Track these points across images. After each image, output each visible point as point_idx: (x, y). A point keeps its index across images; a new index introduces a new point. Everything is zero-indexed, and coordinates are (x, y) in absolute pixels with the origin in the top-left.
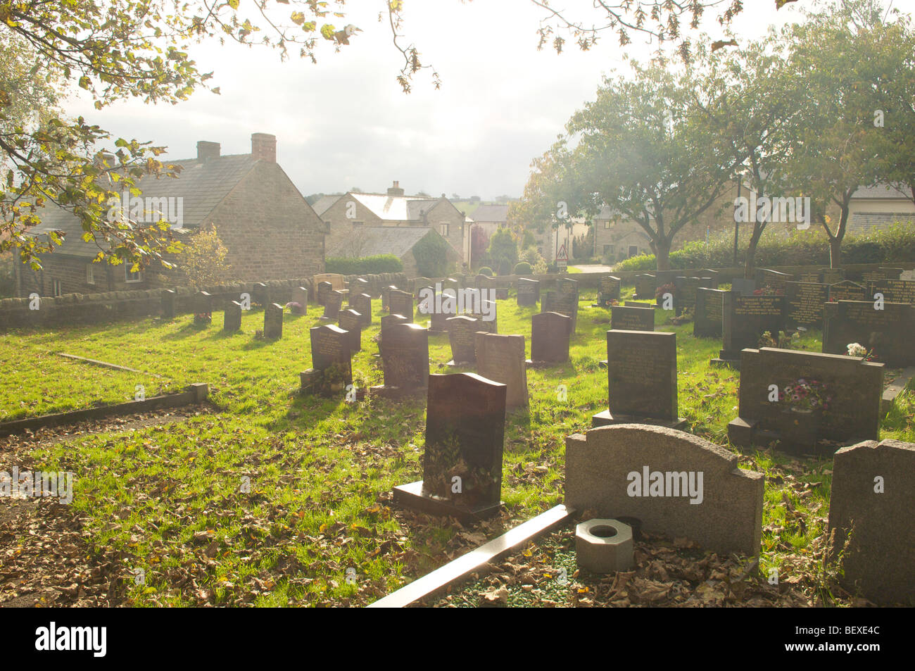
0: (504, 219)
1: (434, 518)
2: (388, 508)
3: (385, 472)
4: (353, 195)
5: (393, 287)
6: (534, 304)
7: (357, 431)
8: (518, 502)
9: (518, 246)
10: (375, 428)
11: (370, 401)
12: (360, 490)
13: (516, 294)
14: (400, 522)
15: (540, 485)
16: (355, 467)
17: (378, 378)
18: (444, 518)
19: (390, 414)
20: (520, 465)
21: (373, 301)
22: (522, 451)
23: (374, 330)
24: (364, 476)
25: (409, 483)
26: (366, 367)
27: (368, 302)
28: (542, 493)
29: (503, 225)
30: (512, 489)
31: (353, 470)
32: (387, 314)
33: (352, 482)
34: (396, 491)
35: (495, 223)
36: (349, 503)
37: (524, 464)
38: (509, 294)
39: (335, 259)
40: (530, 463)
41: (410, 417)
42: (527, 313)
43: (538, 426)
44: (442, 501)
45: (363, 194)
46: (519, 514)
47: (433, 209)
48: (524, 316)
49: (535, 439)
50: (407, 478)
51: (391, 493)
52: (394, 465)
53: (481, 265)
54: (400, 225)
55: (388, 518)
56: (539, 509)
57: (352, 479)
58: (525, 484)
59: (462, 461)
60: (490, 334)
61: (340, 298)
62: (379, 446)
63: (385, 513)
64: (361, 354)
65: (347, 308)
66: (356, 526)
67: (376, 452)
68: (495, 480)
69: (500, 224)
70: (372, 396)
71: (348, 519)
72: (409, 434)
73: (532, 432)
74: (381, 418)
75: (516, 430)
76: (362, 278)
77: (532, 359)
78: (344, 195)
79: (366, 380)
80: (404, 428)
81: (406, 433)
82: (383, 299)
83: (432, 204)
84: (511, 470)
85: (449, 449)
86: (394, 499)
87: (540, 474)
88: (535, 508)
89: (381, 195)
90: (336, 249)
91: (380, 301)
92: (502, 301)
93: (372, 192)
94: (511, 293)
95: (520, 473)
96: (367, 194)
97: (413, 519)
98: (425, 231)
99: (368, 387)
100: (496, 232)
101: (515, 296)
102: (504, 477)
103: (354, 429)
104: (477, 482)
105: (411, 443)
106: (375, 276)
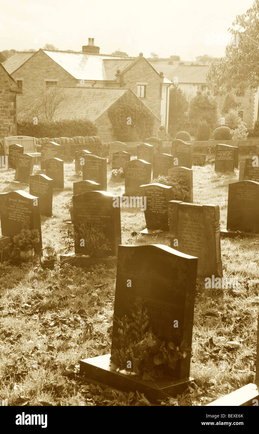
0: (203, 80)
1: (121, 394)
2: (74, 382)
3: (73, 345)
4: (46, 52)
5: (87, 151)
6: (233, 171)
7: (45, 301)
8: (208, 379)
9: (218, 109)
10: (64, 298)
11: (60, 269)
12: (45, 363)
13: (213, 160)
14: (86, 397)
15: (232, 360)
16: (42, 338)
17: (68, 246)
18: (131, 393)
19: (80, 283)
20: (211, 340)
21: (66, 165)
22: (214, 324)
23: (66, 195)
24: (51, 348)
25: (97, 356)
26: (57, 234)
27: (60, 166)
28: (233, 369)
29: (203, 87)
30: (202, 365)
31: (40, 342)
32: (80, 180)
33: (38, 355)
34: (83, 365)
35: (194, 84)
36: (33, 376)
37: (216, 339)
38: (206, 160)
39: (27, 120)
40: (221, 337)
41: (100, 287)
42: (224, 179)
43: (231, 299)
44: (130, 376)
45: (57, 51)
46: (208, 391)
47: (129, 69)
48: (222, 183)
49: (228, 313)
50: (94, 351)
51: (78, 366)
52: (82, 337)
53: (179, 129)
54: (95, 86)
55: (73, 393)
56: (230, 387)
57: (39, 351)
58: (216, 359)
59: (151, 335)
60: (184, 203)
61: (31, 161)
62: (68, 316)
63: (71, 387)
64: (51, 221)
65: (39, 172)
66: (40, 400)
67: (64, 322)
68: (184, 356)
69: (200, 86)
70: (62, 264)
71: (32, 393)
72: (99, 305)
73: (225, 306)
74: (71, 287)
75: (209, 303)
76: (55, 141)
77: (227, 229)
78: (37, 52)
79: (57, 247)
80: (94, 298)
81: (96, 304)
82: (76, 163)
83: (130, 63)
84: (201, 345)
85: (138, 322)
86: (80, 373)
87: (231, 350)
88: (225, 385)
89: (76, 53)
90: (28, 109)
91: (73, 165)
92: (199, 167)
93: (66, 50)
94: (209, 159)
95: (211, 348)
96: (61, 52)
97: (99, 394)
98: (121, 93)
99: (59, 255)
100: (195, 95)
101: (213, 162)
102: (194, 351)
103: (42, 299)
104: (165, 357)
105: (101, 314)
106: (68, 139)
